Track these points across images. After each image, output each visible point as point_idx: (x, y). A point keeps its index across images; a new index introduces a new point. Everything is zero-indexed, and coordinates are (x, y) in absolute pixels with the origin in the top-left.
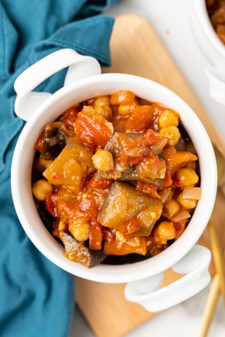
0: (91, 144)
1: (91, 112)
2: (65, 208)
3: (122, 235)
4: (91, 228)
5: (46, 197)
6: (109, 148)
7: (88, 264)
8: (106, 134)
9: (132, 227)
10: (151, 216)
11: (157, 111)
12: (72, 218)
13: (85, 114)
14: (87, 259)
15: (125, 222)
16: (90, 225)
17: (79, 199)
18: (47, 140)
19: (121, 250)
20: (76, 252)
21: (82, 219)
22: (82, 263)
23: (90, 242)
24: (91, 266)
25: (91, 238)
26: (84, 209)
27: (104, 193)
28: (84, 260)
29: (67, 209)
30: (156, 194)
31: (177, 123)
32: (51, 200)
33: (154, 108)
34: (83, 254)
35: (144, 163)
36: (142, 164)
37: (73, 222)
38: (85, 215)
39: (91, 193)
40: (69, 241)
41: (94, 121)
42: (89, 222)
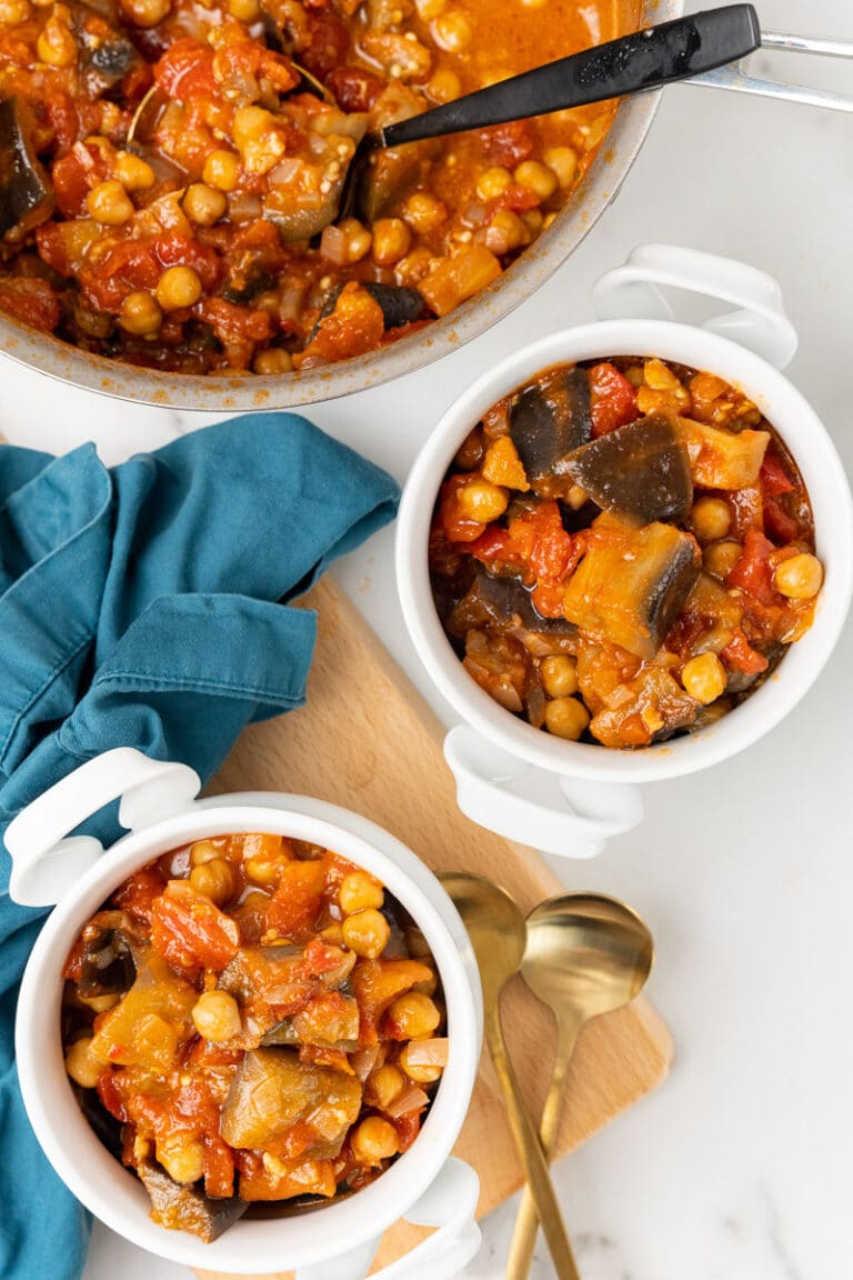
0: (191, 967)
1: (187, 893)
2: (145, 1112)
3: (276, 1160)
4: (208, 1153)
5: (99, 1083)
6: (228, 983)
7: (207, 1232)
8: (222, 948)
9: (296, 1144)
10: (336, 1119)
11: (334, 874)
12: (162, 1133)
13: (171, 899)
14: (205, 1224)
15: (279, 1136)
16: (205, 1146)
17: (174, 1087)
18: (90, 958)
19: (278, 1190)
20: (177, 1210)
21: (185, 1136)
22: (192, 1231)
23: (206, 1184)
24: (213, 1238)
25: (207, 1176)
26: (188, 1113)
27: (229, 1073)
28: (197, 1226)
29: (150, 1114)
30: (345, 1066)
31: (379, 899)
32: (112, 1086)
33: (326, 868)
34: (193, 1213)
35: (310, 1012)
36: (306, 1015)
37: (164, 1142)
38: (190, 1125)
39: (201, 1074)
40: (157, 1186)
41: (194, 920)
42: (200, 1138)
